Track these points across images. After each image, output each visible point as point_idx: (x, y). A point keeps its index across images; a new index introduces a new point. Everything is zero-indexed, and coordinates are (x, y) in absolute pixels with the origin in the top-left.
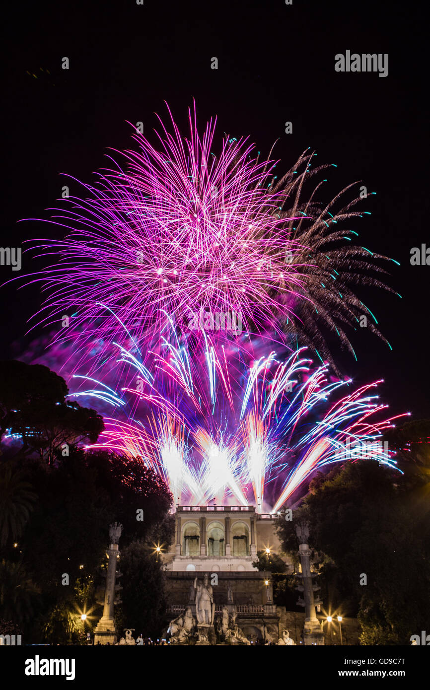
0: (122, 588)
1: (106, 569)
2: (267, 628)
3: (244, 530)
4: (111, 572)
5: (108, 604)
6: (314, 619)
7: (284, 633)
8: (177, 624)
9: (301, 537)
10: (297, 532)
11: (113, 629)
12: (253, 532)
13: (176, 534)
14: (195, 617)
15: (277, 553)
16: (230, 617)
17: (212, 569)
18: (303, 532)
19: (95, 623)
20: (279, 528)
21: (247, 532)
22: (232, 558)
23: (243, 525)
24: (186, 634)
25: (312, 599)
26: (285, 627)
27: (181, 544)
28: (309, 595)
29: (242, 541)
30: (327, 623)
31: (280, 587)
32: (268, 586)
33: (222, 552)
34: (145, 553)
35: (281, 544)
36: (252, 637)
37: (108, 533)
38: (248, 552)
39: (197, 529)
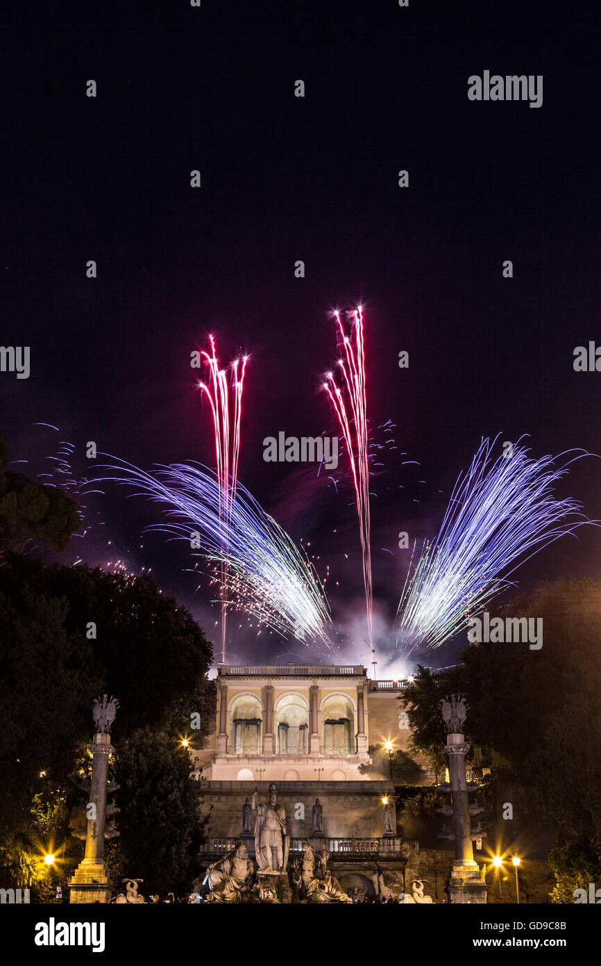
0: (119, 810)
1: (89, 778)
2: (383, 876)
3: (345, 710)
4: (98, 783)
5: (94, 837)
6: (470, 861)
7: (415, 884)
8: (221, 871)
9: (450, 721)
10: (443, 713)
11: (104, 880)
12: (361, 712)
13: (218, 716)
14: (253, 859)
15: (404, 750)
16: (317, 859)
17: (285, 777)
18: (454, 712)
19: (69, 870)
20: (410, 704)
21: (350, 713)
22: (321, 758)
23: (343, 700)
24: (237, 887)
25: (467, 830)
26: (417, 875)
27: (228, 732)
28: (462, 821)
29: (341, 729)
30: (493, 870)
31: (410, 807)
32: (386, 807)
33: (304, 747)
34: (162, 749)
35: (412, 733)
36: (356, 893)
37: (91, 715)
38: (352, 747)
39: (256, 707)
